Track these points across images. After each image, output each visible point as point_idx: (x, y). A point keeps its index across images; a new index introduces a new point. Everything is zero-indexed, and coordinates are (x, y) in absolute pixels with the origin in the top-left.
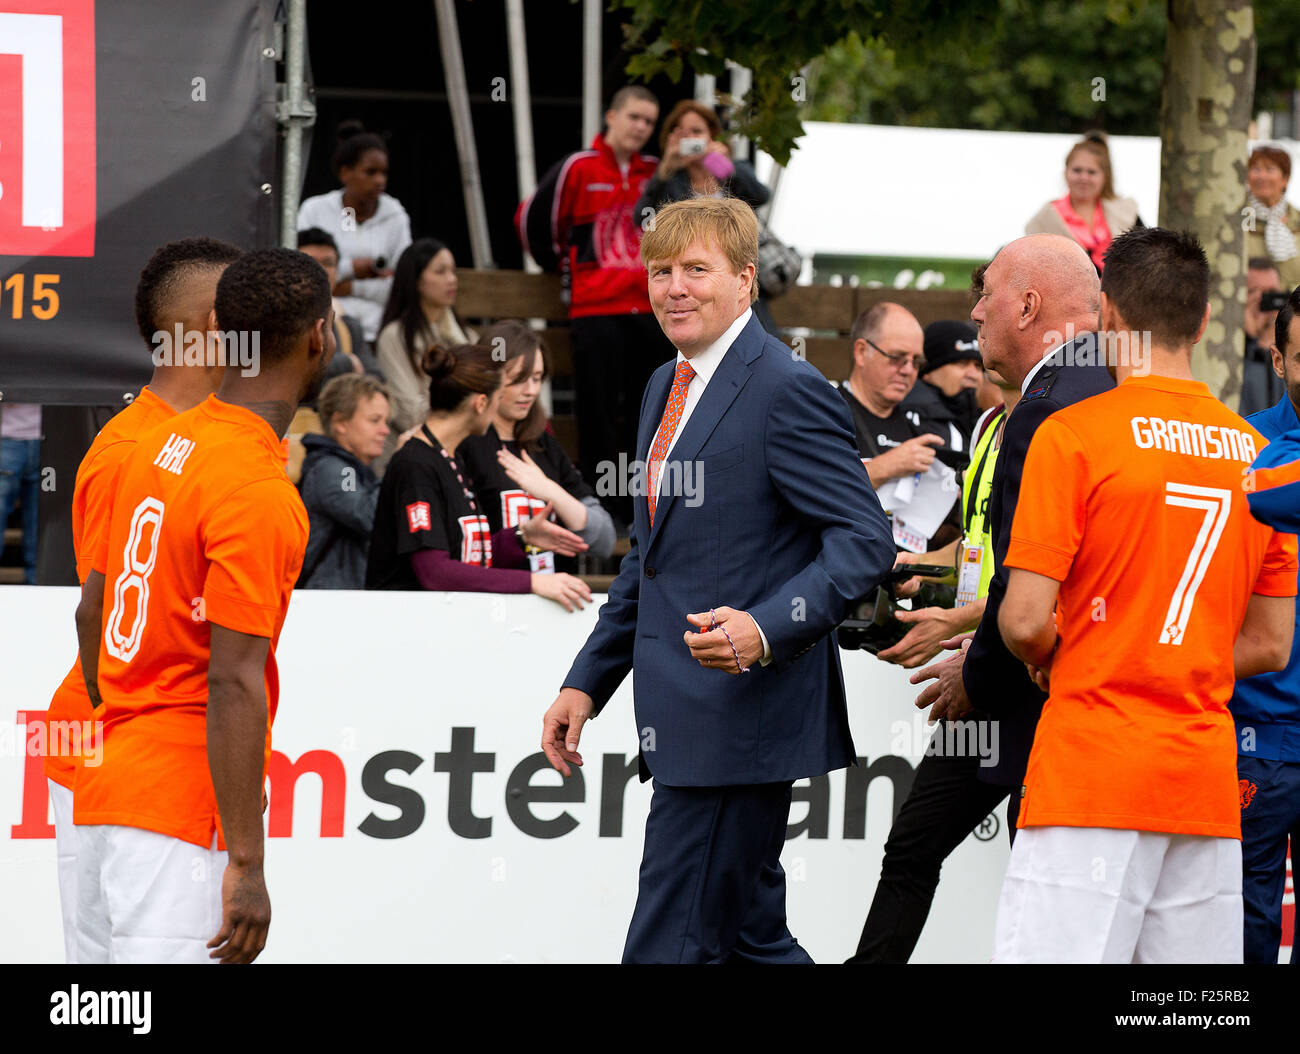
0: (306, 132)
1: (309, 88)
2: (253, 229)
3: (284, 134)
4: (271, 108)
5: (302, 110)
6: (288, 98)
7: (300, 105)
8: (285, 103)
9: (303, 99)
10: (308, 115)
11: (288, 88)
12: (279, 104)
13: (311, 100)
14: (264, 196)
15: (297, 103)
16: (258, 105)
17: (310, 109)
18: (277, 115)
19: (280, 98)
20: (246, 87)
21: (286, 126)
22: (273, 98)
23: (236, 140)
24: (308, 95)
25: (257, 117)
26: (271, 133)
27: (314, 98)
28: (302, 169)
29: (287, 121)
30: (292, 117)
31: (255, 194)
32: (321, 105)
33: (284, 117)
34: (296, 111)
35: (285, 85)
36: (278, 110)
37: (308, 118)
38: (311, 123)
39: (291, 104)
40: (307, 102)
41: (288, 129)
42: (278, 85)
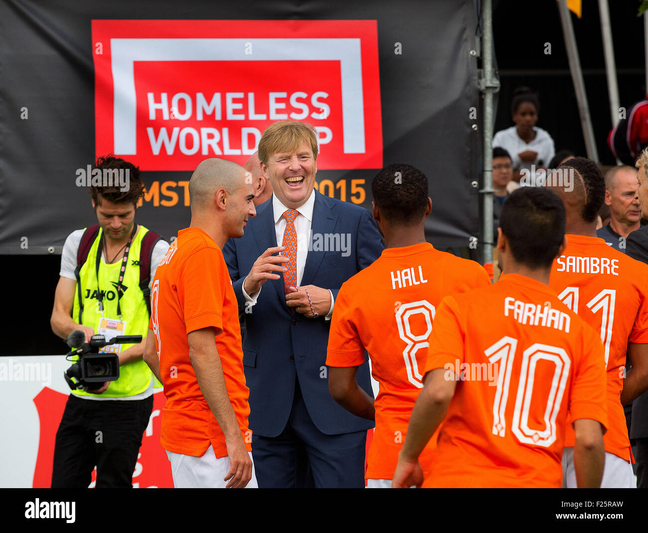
0: (495, 95)
1: (495, 71)
2: (468, 150)
3: (483, 97)
4: (476, 83)
5: (492, 83)
6: (484, 77)
7: (491, 81)
8: (483, 80)
9: (492, 77)
10: (495, 86)
11: (484, 71)
12: (479, 81)
13: (497, 78)
14: (473, 131)
15: (490, 79)
16: (468, 82)
17: (496, 83)
18: (479, 87)
19: (480, 77)
20: (461, 72)
21: (484, 92)
22: (476, 78)
23: (457, 101)
24: (495, 75)
25: (468, 88)
26: (476, 97)
27: (498, 77)
28: (493, 116)
29: (484, 90)
30: (487, 88)
31: (469, 131)
32: (502, 80)
33: (483, 87)
34: (489, 84)
35: (482, 70)
36: (479, 84)
37: (495, 88)
38: (498, 90)
39: (486, 81)
40: (495, 79)
41: (485, 94)
42: (478, 70)
